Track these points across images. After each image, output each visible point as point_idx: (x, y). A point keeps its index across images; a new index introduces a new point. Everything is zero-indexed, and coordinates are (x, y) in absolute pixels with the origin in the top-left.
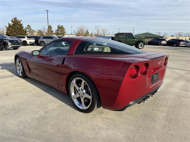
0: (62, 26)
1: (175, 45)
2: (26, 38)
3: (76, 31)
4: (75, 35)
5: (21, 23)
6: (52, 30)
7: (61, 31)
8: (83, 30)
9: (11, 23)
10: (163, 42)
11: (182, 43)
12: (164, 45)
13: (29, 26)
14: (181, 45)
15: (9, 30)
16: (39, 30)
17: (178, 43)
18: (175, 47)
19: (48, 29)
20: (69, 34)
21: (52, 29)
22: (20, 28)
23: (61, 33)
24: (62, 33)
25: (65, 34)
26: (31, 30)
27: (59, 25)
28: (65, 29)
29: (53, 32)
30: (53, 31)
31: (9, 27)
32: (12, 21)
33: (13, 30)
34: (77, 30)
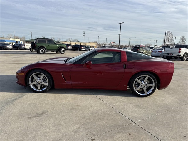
1: (78, 49)
10: (70, 47)
11: (82, 48)
12: (70, 50)
14: (83, 50)
17: (80, 48)
18: (79, 51)
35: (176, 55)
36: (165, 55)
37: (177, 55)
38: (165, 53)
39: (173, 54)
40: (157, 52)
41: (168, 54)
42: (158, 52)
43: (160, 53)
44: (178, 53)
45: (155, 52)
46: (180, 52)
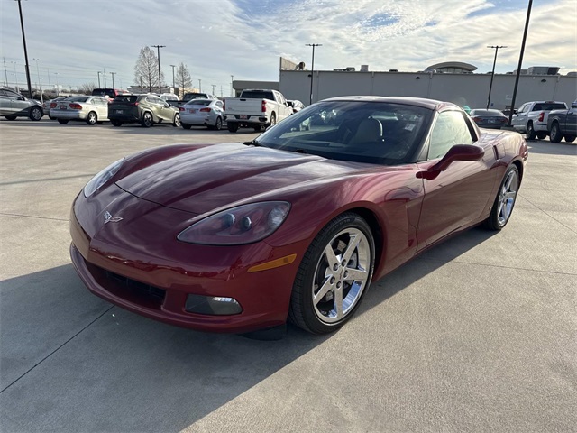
35: (256, 120)
36: (229, 118)
37: (260, 119)
38: (227, 112)
39: (249, 117)
40: (198, 112)
41: (237, 116)
42: (201, 110)
43: (207, 115)
44: (261, 113)
45: (193, 111)
46: (264, 110)
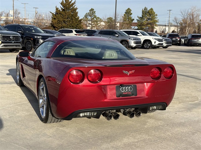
0: (152, 9)
2: (74, 32)
3: (180, 19)
4: (175, 26)
5: (75, 7)
6: (131, 18)
7: (149, 19)
8: (195, 16)
9: (60, 7)
13: (92, 10)
15: (55, 19)
16: (109, 18)
19: (124, 15)
20: (163, 26)
21: (131, 16)
22: (72, 15)
23: (148, 24)
24: (150, 24)
25: (156, 25)
26: (95, 17)
27: (146, 9)
28: (157, 15)
29: (133, 22)
30: (133, 19)
31: (57, 13)
32: (62, 4)
33: (61, 19)
34: (181, 17)
